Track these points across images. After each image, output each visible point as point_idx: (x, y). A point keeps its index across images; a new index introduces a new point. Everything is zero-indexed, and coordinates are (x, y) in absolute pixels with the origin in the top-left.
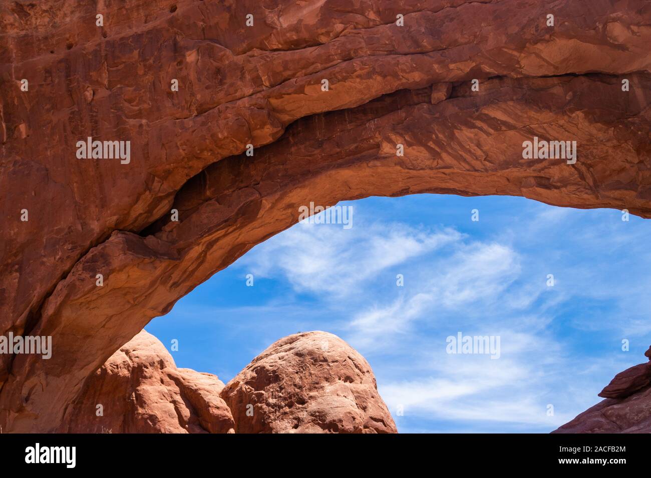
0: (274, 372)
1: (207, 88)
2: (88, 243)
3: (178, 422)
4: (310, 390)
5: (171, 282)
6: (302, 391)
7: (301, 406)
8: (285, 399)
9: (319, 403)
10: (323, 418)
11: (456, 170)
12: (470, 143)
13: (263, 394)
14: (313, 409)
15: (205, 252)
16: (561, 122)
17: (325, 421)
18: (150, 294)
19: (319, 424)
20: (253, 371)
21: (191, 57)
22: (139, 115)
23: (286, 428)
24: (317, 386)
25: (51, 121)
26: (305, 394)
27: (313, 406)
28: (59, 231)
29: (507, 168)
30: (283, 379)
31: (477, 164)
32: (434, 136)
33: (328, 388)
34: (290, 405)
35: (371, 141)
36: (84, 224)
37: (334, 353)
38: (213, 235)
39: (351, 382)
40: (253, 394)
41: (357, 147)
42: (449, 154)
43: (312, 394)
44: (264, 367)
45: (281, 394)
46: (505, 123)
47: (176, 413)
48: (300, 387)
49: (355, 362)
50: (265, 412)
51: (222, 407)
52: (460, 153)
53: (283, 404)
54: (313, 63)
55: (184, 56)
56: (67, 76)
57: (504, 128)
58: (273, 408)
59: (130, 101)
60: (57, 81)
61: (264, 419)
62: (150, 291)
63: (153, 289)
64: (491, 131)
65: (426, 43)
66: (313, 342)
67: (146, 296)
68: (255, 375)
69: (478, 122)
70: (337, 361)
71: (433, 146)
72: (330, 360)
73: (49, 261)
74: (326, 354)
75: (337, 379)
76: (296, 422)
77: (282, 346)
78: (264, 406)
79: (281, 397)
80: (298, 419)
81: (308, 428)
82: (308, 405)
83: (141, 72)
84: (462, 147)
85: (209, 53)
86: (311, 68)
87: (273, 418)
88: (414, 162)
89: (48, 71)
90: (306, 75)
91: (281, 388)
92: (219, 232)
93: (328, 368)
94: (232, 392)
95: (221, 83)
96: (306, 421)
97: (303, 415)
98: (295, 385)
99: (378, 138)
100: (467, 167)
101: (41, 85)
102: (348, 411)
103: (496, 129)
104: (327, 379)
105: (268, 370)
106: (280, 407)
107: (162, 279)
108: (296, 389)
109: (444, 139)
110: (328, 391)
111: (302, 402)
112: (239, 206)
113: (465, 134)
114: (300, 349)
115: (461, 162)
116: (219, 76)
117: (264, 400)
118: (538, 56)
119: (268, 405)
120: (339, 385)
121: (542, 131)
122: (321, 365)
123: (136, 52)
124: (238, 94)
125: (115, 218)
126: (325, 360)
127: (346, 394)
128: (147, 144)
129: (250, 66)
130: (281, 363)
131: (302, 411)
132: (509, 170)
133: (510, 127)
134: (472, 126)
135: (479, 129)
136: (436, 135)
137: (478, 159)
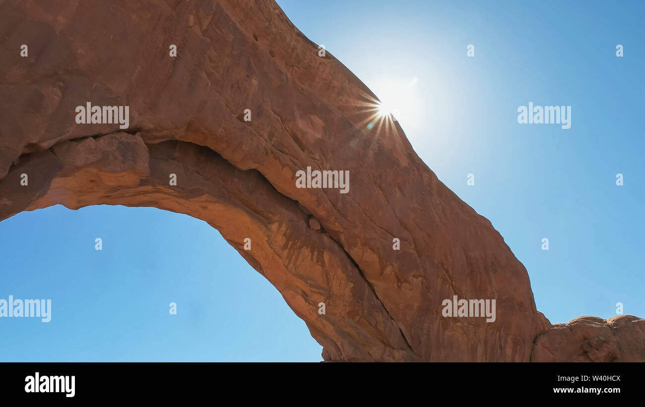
12: (302, 257)
16: (343, 282)
29: (299, 279)
32: (296, 241)
35: (271, 215)
41: (262, 211)
46: (323, 262)
52: (294, 257)
54: (298, 160)
64: (315, 260)
71: (290, 244)
84: (297, 255)
86: (295, 160)
88: (273, 242)
90: (291, 160)
100: (286, 264)
103: (317, 262)
113: (306, 252)
115: (287, 260)
121: (332, 278)
133: (323, 265)
134: (312, 252)
135: (313, 255)
136: (298, 242)
137: (295, 265)
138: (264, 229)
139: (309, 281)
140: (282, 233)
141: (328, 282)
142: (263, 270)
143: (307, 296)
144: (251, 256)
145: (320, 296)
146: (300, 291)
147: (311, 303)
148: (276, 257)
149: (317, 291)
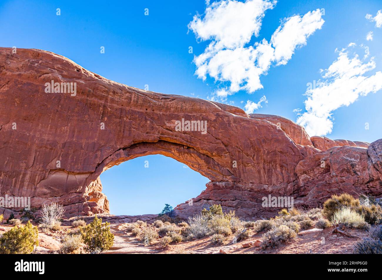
1: (150, 130)
2: (116, 150)
11: (181, 158)
16: (201, 160)
21: (148, 122)
22: (134, 128)
25: (114, 120)
28: (110, 145)
31: (185, 159)
35: (171, 149)
36: (116, 146)
42: (182, 156)
55: (147, 121)
56: (121, 113)
57: (192, 157)
59: (133, 125)
60: (118, 113)
64: (190, 156)
65: (189, 141)
69: (189, 154)
71: (180, 154)
73: (108, 151)
83: (137, 120)
84: (184, 156)
85: (152, 122)
89: (116, 109)
95: (153, 129)
99: (173, 149)
100: (183, 159)
101: (114, 112)
109: (182, 154)
113: (186, 155)
116: (153, 128)
118: (203, 151)
123: (138, 115)
124: (155, 133)
125: (123, 147)
128: (135, 135)
129: (159, 129)
138: (171, 153)
139: (191, 162)
140: (176, 152)
141: (197, 161)
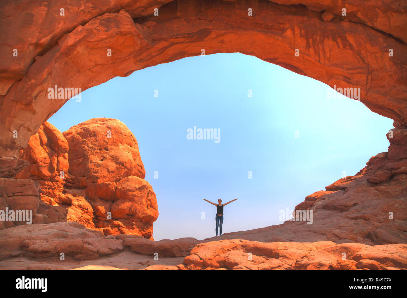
0: (94, 132)
3: (39, 144)
4: (112, 145)
5: (140, 57)
6: (107, 144)
7: (105, 151)
8: (98, 146)
9: (116, 152)
10: (117, 159)
11: (311, 59)
12: (328, 48)
13: (86, 141)
14: (112, 154)
15: (166, 48)
16: (378, 55)
17: (118, 161)
18: (126, 60)
19: (114, 161)
20: (81, 129)
23: (97, 160)
24: (115, 144)
26: (109, 147)
27: (112, 153)
29: (336, 67)
30: (98, 137)
32: (315, 37)
33: (121, 146)
34: (100, 150)
35: (282, 25)
37: (126, 131)
38: (177, 39)
39: (130, 146)
40: (80, 140)
41: (272, 26)
42: (314, 49)
43: (112, 147)
44: (89, 129)
45: (96, 143)
46: (350, 45)
47: (39, 139)
48: (107, 143)
49: (134, 138)
50: (86, 150)
51: (65, 142)
52: (320, 51)
53: (96, 148)
57: (348, 47)
58: (91, 149)
61: (85, 153)
62: (127, 58)
63: (129, 57)
64: (341, 46)
66: (116, 124)
67: (123, 60)
68: (82, 131)
69: (339, 39)
70: (126, 135)
72: (123, 134)
74: (122, 131)
75: (125, 143)
76: (102, 158)
77: (97, 121)
78: (86, 147)
79: (96, 145)
80: (104, 157)
81: (108, 162)
82: (109, 152)
87: (90, 153)
91: (97, 141)
92: (181, 39)
93: (122, 137)
94: (68, 136)
96: (108, 159)
97: (107, 156)
98: (104, 141)
100: (317, 59)
102: (129, 159)
103: (345, 47)
104: (121, 143)
105: (90, 131)
106: (95, 149)
107: (137, 53)
108: (105, 143)
109: (318, 41)
110: (121, 148)
111: (107, 150)
112: (200, 29)
113: (329, 43)
114: (110, 125)
115: (316, 56)
117: (86, 144)
119: (88, 147)
120: (126, 146)
121: (365, 56)
122: (119, 135)
126: (121, 134)
127: (128, 151)
130: (98, 129)
131: (106, 154)
132: (336, 68)
133: (351, 48)
134: (335, 40)
135: (337, 43)
136: (316, 37)
137: (325, 57)
138: (280, 39)
139: (344, 66)
140: (298, 36)
141: (364, 61)
142: (303, 72)
143: (349, 79)
144: (289, 65)
145: (360, 75)
146: (341, 78)
147: (354, 83)
148: (306, 57)
149: (356, 71)
